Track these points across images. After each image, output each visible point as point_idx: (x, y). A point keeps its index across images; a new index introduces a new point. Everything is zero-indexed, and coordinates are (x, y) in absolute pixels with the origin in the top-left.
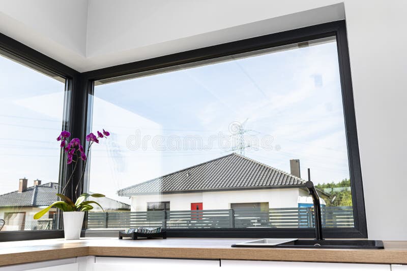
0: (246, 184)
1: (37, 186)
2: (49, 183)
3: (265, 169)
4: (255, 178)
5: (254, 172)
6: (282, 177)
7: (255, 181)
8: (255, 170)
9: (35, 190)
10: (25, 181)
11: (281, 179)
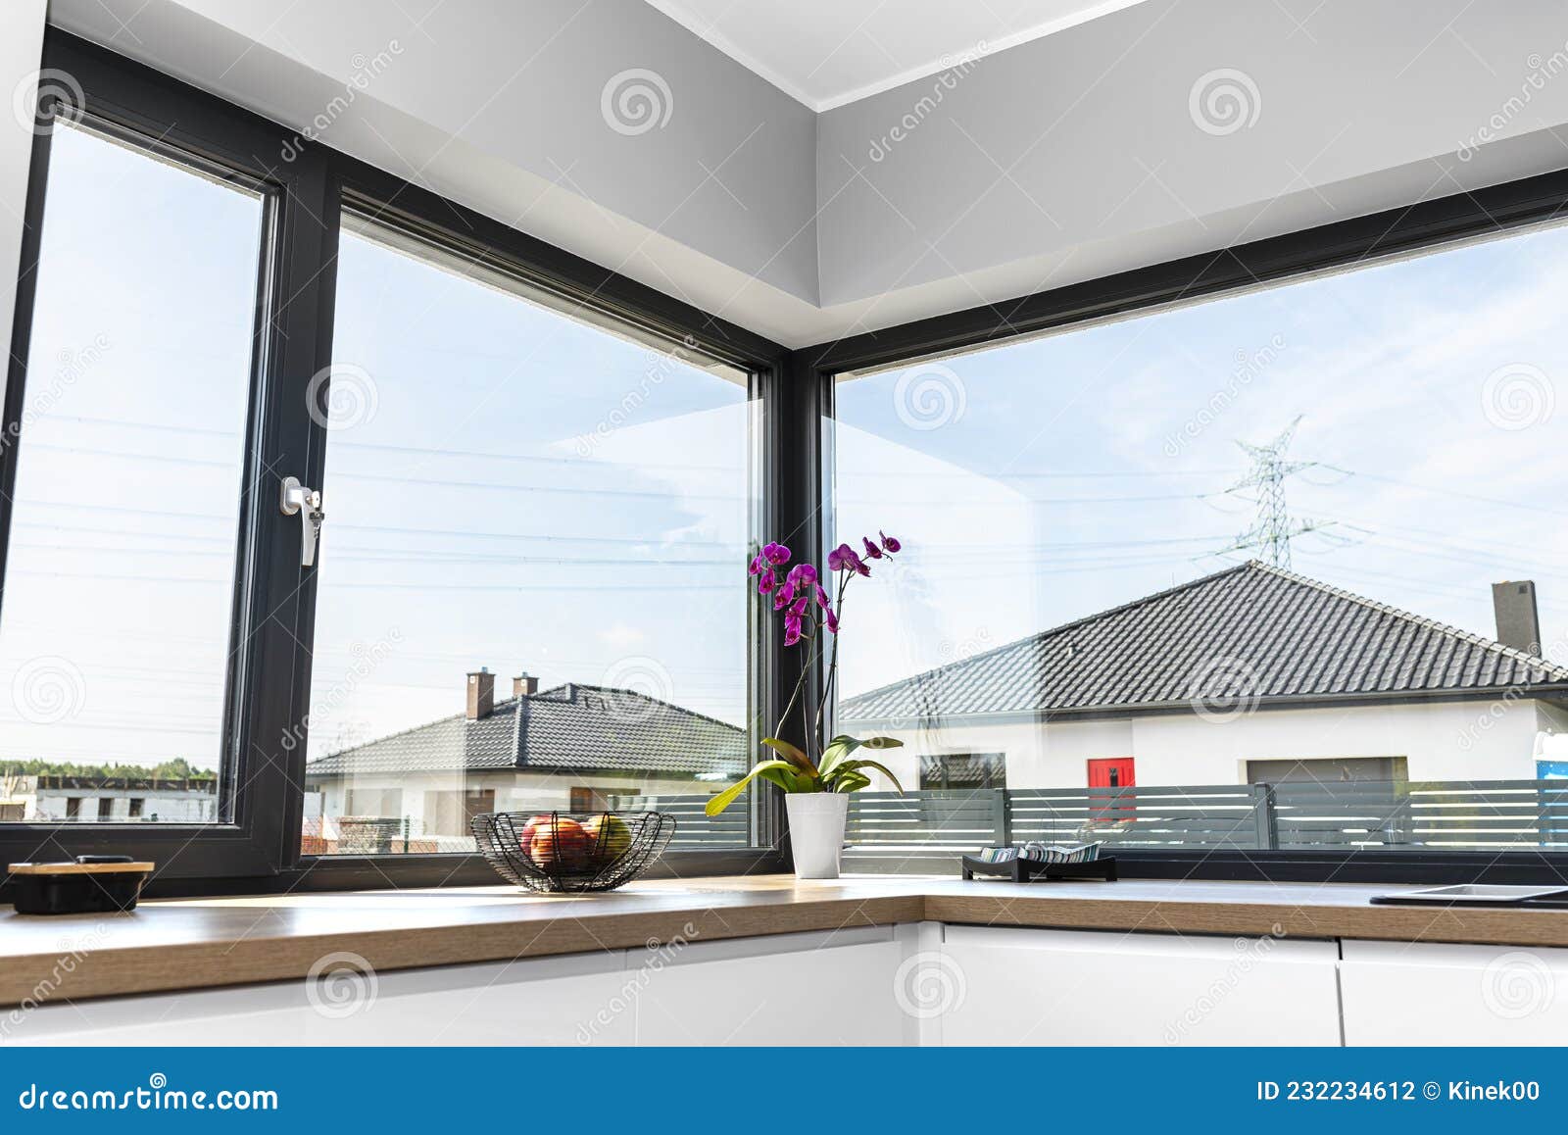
0: (1311, 681)
1: (526, 699)
2: (564, 688)
3: (1387, 624)
4: (1345, 659)
5: (1338, 636)
6: (1461, 656)
7: (1346, 671)
8: (1343, 627)
9: (519, 710)
10: (486, 681)
11: (1458, 663)
